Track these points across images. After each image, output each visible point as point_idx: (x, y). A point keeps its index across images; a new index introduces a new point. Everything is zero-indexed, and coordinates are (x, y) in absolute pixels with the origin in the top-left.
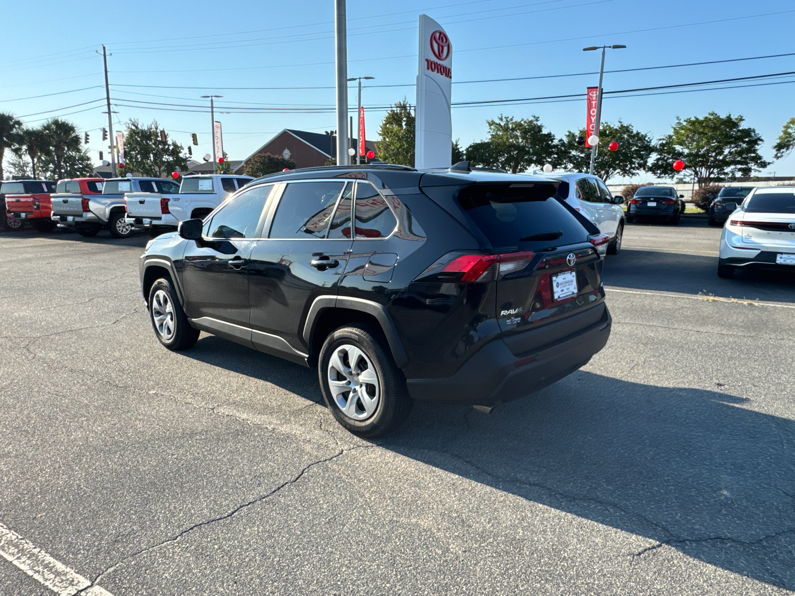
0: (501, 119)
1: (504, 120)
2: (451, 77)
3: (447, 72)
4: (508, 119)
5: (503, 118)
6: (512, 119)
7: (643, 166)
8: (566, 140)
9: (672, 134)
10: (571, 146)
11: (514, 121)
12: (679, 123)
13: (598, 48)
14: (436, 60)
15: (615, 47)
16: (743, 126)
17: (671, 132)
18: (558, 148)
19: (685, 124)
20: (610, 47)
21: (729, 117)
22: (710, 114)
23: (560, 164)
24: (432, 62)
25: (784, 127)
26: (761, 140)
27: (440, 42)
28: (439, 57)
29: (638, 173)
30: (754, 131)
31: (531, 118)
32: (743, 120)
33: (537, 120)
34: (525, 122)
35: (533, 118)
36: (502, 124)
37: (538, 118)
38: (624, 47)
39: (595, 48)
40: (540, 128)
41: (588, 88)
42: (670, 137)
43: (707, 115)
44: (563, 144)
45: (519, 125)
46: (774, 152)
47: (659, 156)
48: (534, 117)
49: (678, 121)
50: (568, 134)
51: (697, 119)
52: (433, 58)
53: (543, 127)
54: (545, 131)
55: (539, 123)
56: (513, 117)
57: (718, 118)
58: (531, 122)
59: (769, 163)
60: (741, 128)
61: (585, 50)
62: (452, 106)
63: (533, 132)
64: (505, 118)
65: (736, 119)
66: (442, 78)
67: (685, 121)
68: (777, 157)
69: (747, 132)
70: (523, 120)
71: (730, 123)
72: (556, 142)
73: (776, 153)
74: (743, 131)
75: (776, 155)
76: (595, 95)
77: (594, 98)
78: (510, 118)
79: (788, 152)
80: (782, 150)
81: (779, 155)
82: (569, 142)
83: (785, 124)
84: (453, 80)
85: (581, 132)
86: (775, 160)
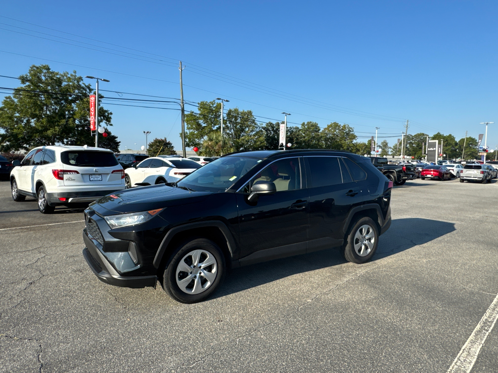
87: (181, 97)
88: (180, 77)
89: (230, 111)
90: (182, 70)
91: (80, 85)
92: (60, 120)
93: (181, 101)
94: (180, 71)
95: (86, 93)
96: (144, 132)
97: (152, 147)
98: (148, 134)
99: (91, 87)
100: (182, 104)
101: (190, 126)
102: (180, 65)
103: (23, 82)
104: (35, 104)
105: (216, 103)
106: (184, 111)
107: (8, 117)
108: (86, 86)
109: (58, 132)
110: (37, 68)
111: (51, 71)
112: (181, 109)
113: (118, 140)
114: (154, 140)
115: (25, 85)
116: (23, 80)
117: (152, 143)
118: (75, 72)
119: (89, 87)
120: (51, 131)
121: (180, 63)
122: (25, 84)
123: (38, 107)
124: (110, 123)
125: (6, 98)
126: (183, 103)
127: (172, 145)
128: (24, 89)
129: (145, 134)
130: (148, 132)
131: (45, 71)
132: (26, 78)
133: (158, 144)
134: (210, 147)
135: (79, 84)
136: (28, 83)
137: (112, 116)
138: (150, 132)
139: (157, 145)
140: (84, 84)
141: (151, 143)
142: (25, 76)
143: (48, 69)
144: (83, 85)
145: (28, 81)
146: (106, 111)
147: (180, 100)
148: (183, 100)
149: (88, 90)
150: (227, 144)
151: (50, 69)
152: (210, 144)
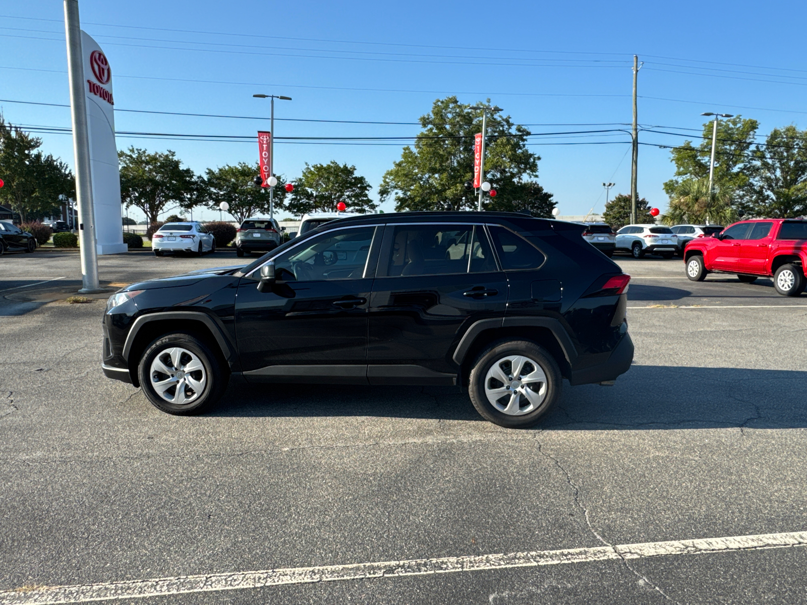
0: (132, 151)
1: (136, 152)
2: (113, 104)
3: (108, 97)
4: (141, 152)
5: (135, 149)
6: (144, 152)
7: (279, 205)
8: (206, 177)
9: (302, 177)
10: (210, 183)
11: (146, 154)
12: (308, 168)
13: (267, 96)
14: (98, 83)
15: (282, 98)
16: (357, 174)
17: (301, 176)
18: (198, 185)
19: (312, 169)
20: (278, 97)
21: (345, 166)
22: (332, 162)
23: (202, 202)
24: (94, 85)
25: (383, 177)
26: (371, 187)
27: (100, 63)
28: (100, 79)
29: (277, 212)
30: (364, 179)
31: (166, 153)
32: (355, 169)
33: (173, 155)
34: (160, 156)
35: (168, 153)
36: (134, 156)
37: (174, 153)
38: (290, 99)
39: (264, 96)
40: (177, 164)
41: (259, 132)
42: (301, 180)
43: (329, 163)
44: (203, 181)
45: (154, 159)
46: (379, 197)
47: (294, 197)
48: (170, 151)
49: (307, 167)
50: (207, 171)
51: (322, 166)
52: (94, 80)
53: (180, 162)
54: (182, 167)
55: (175, 158)
56: (146, 150)
57: (337, 167)
58: (167, 156)
59: (377, 206)
60: (354, 176)
61: (254, 96)
62: (116, 135)
63: (170, 166)
64: (137, 150)
65: (351, 168)
66: (105, 103)
67: (313, 167)
68: (382, 201)
69: (361, 180)
70: (157, 153)
71: (348, 172)
72: (195, 179)
73: (380, 197)
74: (356, 178)
75: (381, 199)
76: (265, 139)
77: (265, 142)
78: (142, 150)
79: (388, 197)
80: (384, 196)
81: (383, 199)
82: (208, 179)
83: (384, 175)
84: (115, 107)
85: (220, 170)
86: (380, 203)
87: (634, 119)
88: (634, 84)
89: (775, 135)
90: (637, 71)
91: (495, 119)
92: (465, 173)
93: (633, 127)
94: (634, 72)
95: (503, 130)
96: (604, 185)
97: (612, 210)
98: (610, 187)
99: (511, 121)
100: (634, 133)
101: (682, 169)
102: (635, 63)
103: (424, 125)
104: (435, 154)
105: (742, 120)
106: (637, 143)
107: (404, 174)
108: (503, 120)
109: (460, 192)
110: (442, 102)
111: (459, 104)
112: (632, 141)
113: (553, 199)
114: (616, 198)
115: (426, 129)
116: (425, 122)
117: (613, 202)
118: (489, 101)
119: (507, 121)
120: (451, 190)
121: (635, 59)
122: (427, 127)
123: (438, 158)
124: (534, 174)
125: (405, 149)
126: (636, 129)
127: (648, 206)
128: (426, 135)
129: (606, 187)
130: (610, 184)
131: (451, 106)
132: (428, 119)
133: (623, 204)
134: (682, 207)
135: (493, 118)
136: (430, 126)
137: (538, 162)
138: (614, 184)
139: (620, 206)
140: (500, 116)
141: (611, 203)
142: (427, 117)
143: (456, 102)
144: (499, 119)
145: (430, 123)
146: (531, 155)
147: (631, 124)
148: (636, 125)
149: (506, 127)
150: (718, 200)
151: (457, 102)
152: (682, 200)
